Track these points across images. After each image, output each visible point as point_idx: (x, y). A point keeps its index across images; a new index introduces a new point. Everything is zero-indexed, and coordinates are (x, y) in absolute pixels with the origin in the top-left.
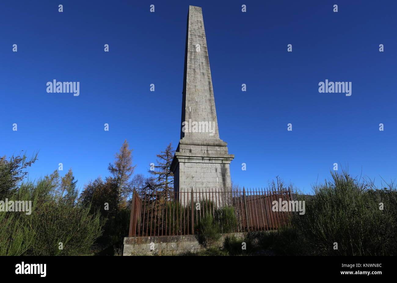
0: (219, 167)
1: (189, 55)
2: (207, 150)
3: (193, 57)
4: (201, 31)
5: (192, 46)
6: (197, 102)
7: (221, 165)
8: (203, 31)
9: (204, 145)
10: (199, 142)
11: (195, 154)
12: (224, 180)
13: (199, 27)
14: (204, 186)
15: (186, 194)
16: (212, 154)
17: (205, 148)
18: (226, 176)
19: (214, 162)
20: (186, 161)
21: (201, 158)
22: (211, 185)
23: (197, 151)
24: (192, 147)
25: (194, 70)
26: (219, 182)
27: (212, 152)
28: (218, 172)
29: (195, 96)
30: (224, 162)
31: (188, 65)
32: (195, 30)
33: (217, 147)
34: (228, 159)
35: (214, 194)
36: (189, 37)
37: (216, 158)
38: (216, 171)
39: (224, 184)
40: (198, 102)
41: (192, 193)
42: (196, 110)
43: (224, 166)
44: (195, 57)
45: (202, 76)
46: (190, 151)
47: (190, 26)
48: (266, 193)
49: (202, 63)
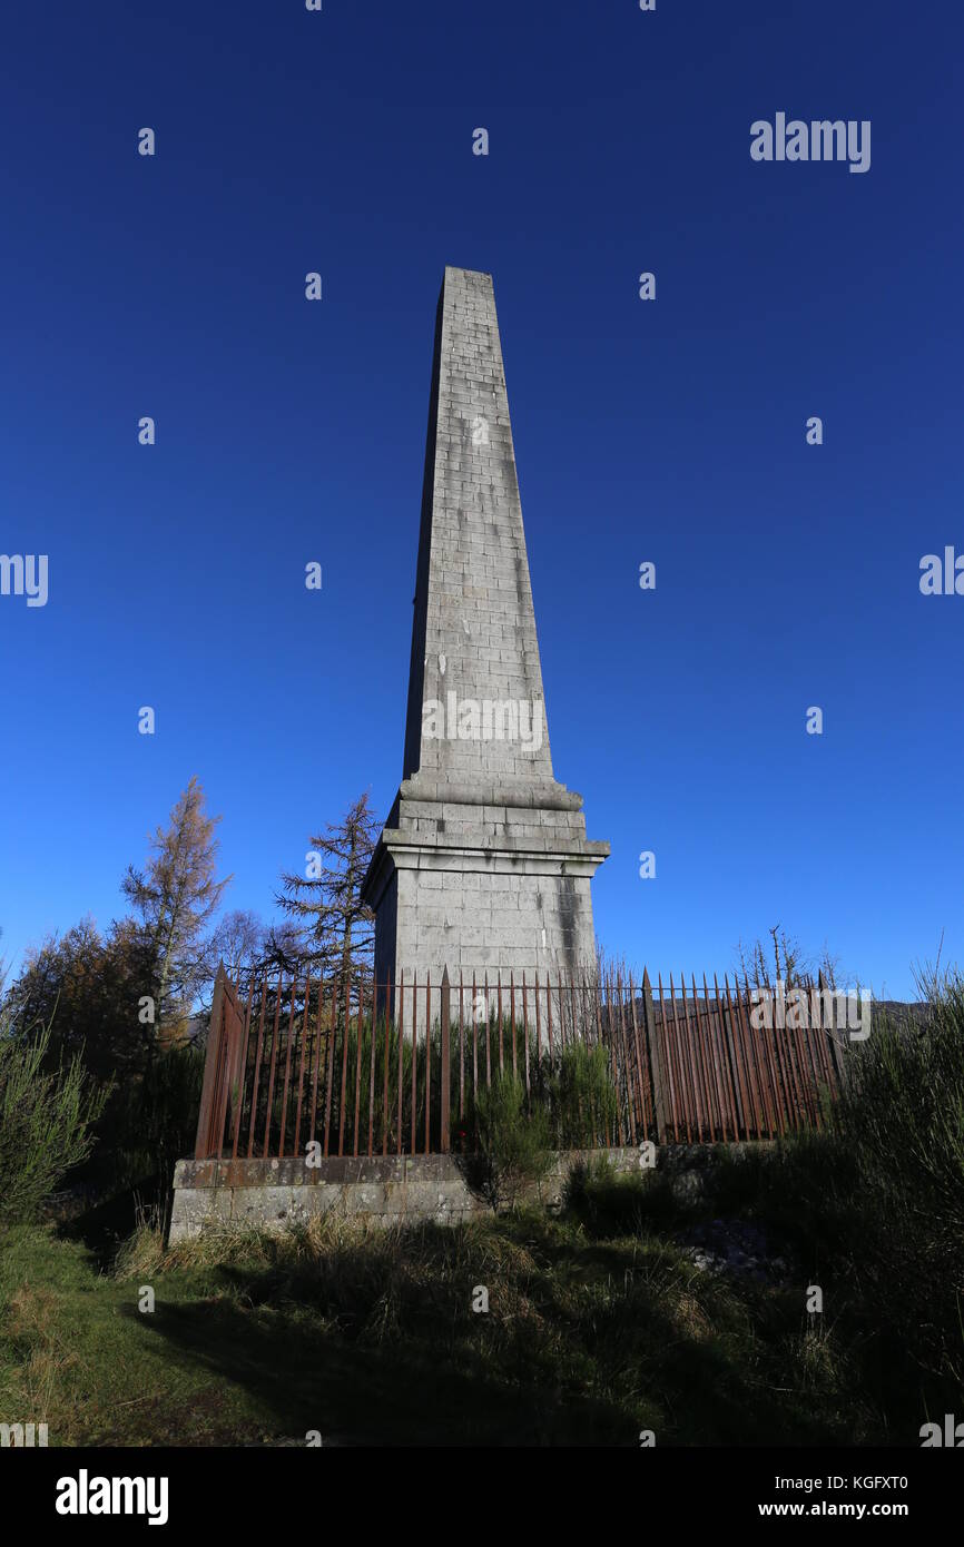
0: (549, 888)
1: (440, 455)
2: (506, 825)
3: (455, 466)
4: (489, 365)
5: (453, 422)
6: (469, 637)
7: (558, 883)
8: (495, 363)
9: (493, 804)
10: (477, 792)
11: (461, 837)
12: (569, 939)
13: (482, 349)
14: (492, 960)
15: (422, 993)
16: (524, 837)
17: (496, 815)
18: (576, 926)
19: (530, 868)
20: (425, 864)
21: (482, 854)
22: (520, 961)
23: (467, 826)
24: (448, 813)
25: (460, 513)
26: (549, 949)
27: (526, 830)
28: (545, 908)
29: (462, 612)
30: (570, 870)
31: (438, 494)
32: (466, 361)
33: (544, 814)
34: (585, 859)
35: (531, 993)
36: (443, 386)
37: (541, 856)
38: (540, 905)
39: (570, 956)
40: (473, 636)
41: (445, 989)
42: (464, 669)
43: (570, 887)
44: (463, 463)
45: (490, 537)
46: (441, 826)
47: (445, 344)
48: (733, 995)
49: (492, 488)
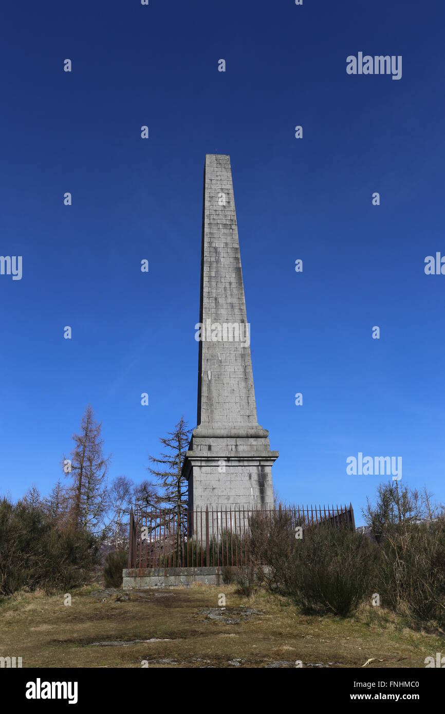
0: (254, 471)
1: (206, 269)
2: (236, 446)
3: (213, 274)
4: (229, 213)
5: (212, 250)
6: (221, 361)
7: (258, 469)
8: (231, 212)
9: (231, 437)
10: (223, 432)
11: (217, 452)
12: (262, 491)
13: (226, 204)
14: (231, 501)
15: (204, 514)
16: (244, 451)
17: (232, 442)
18: (265, 486)
19: (246, 463)
20: (203, 464)
21: (226, 459)
22: (242, 501)
23: (220, 448)
24: (211, 441)
25: (216, 299)
26: (254, 496)
27: (244, 448)
28: (252, 479)
29: (217, 350)
30: (262, 463)
31: (205, 290)
32: (217, 213)
33: (252, 440)
34: (269, 459)
35: (246, 513)
36: (207, 230)
37: (251, 458)
38: (250, 478)
39: (263, 499)
40: (223, 360)
41: (207, 513)
42: (219, 377)
43: (263, 470)
44: (217, 272)
45: (230, 310)
46: (210, 448)
47: (207, 204)
49: (230, 283)
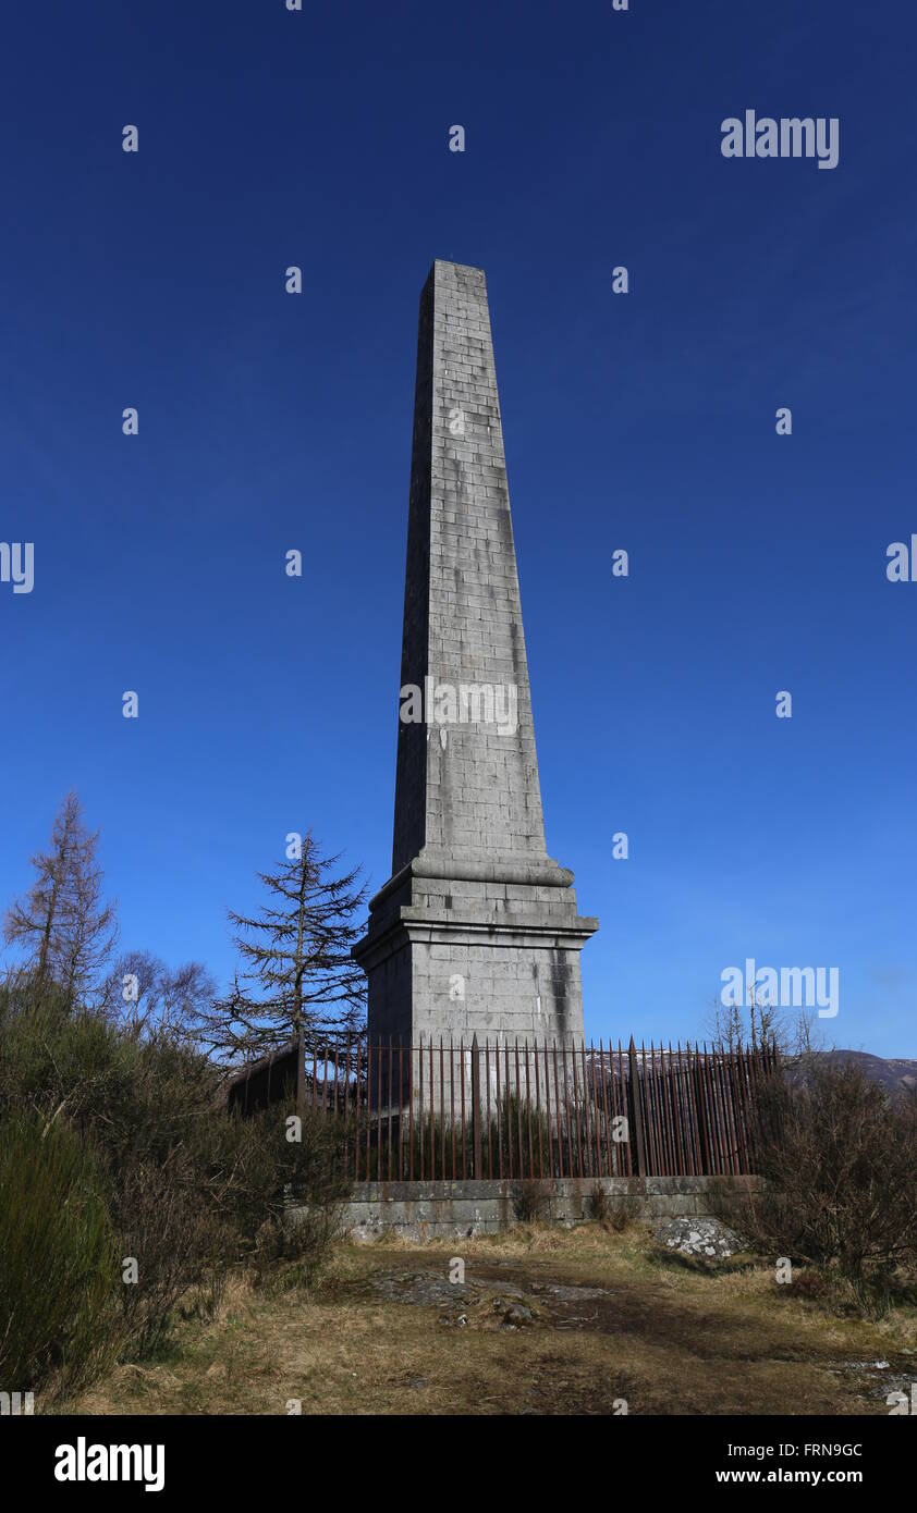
0: (543, 959)
1: (435, 505)
2: (506, 901)
3: (451, 518)
4: (483, 392)
5: (448, 464)
7: (552, 956)
8: (488, 390)
9: (494, 881)
10: (479, 869)
11: (468, 913)
12: (560, 1005)
14: (495, 1025)
16: (522, 914)
17: (497, 891)
18: (566, 994)
19: (527, 942)
20: (436, 938)
21: (486, 929)
22: (518, 1025)
23: (473, 904)
24: (452, 888)
25: (457, 573)
26: (543, 1015)
27: (525, 907)
28: (540, 978)
30: (562, 944)
31: (434, 550)
32: (460, 387)
33: (539, 890)
34: (575, 933)
36: (436, 420)
37: (537, 932)
38: (535, 974)
39: (561, 1022)
41: (475, 1052)
42: (463, 745)
43: (562, 959)
44: (459, 514)
45: (486, 599)
46: (449, 902)
47: (438, 365)
49: (487, 543)
